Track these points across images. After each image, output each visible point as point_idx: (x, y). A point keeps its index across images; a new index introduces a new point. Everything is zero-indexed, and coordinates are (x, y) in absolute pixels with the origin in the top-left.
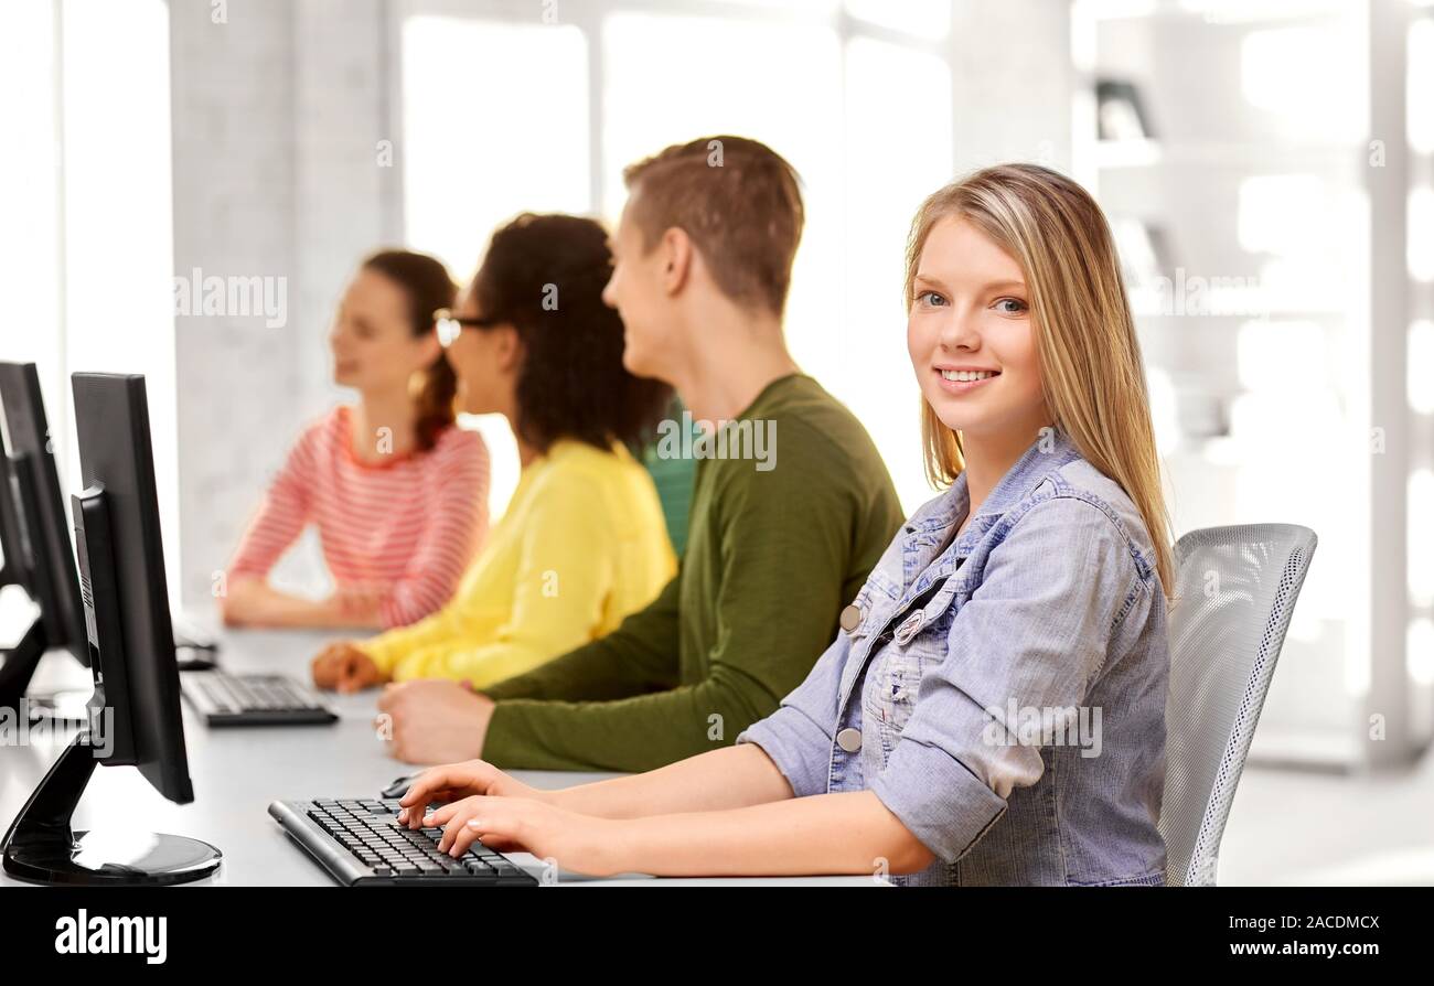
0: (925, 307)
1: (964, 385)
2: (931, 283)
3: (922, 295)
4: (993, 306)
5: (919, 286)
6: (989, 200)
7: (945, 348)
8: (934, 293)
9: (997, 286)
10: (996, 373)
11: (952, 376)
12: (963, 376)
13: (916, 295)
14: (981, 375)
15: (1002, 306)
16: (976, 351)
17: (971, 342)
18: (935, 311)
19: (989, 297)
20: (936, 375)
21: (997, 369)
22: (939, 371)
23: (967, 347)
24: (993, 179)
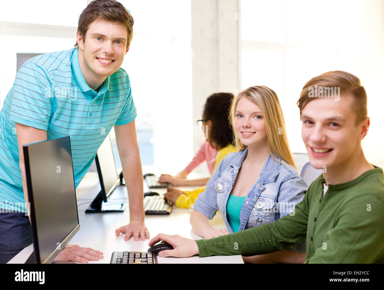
0: (238, 118)
1: (248, 136)
2: (240, 112)
3: (237, 115)
4: (254, 117)
5: (237, 113)
6: (252, 94)
7: (243, 127)
8: (240, 115)
9: (255, 113)
10: (255, 133)
11: (245, 133)
12: (248, 134)
13: (236, 115)
14: (251, 133)
15: (256, 117)
16: (250, 128)
17: (249, 126)
18: (241, 119)
19: (253, 115)
20: (241, 133)
21: (255, 132)
22: (242, 132)
23: (248, 127)
24: (253, 89)
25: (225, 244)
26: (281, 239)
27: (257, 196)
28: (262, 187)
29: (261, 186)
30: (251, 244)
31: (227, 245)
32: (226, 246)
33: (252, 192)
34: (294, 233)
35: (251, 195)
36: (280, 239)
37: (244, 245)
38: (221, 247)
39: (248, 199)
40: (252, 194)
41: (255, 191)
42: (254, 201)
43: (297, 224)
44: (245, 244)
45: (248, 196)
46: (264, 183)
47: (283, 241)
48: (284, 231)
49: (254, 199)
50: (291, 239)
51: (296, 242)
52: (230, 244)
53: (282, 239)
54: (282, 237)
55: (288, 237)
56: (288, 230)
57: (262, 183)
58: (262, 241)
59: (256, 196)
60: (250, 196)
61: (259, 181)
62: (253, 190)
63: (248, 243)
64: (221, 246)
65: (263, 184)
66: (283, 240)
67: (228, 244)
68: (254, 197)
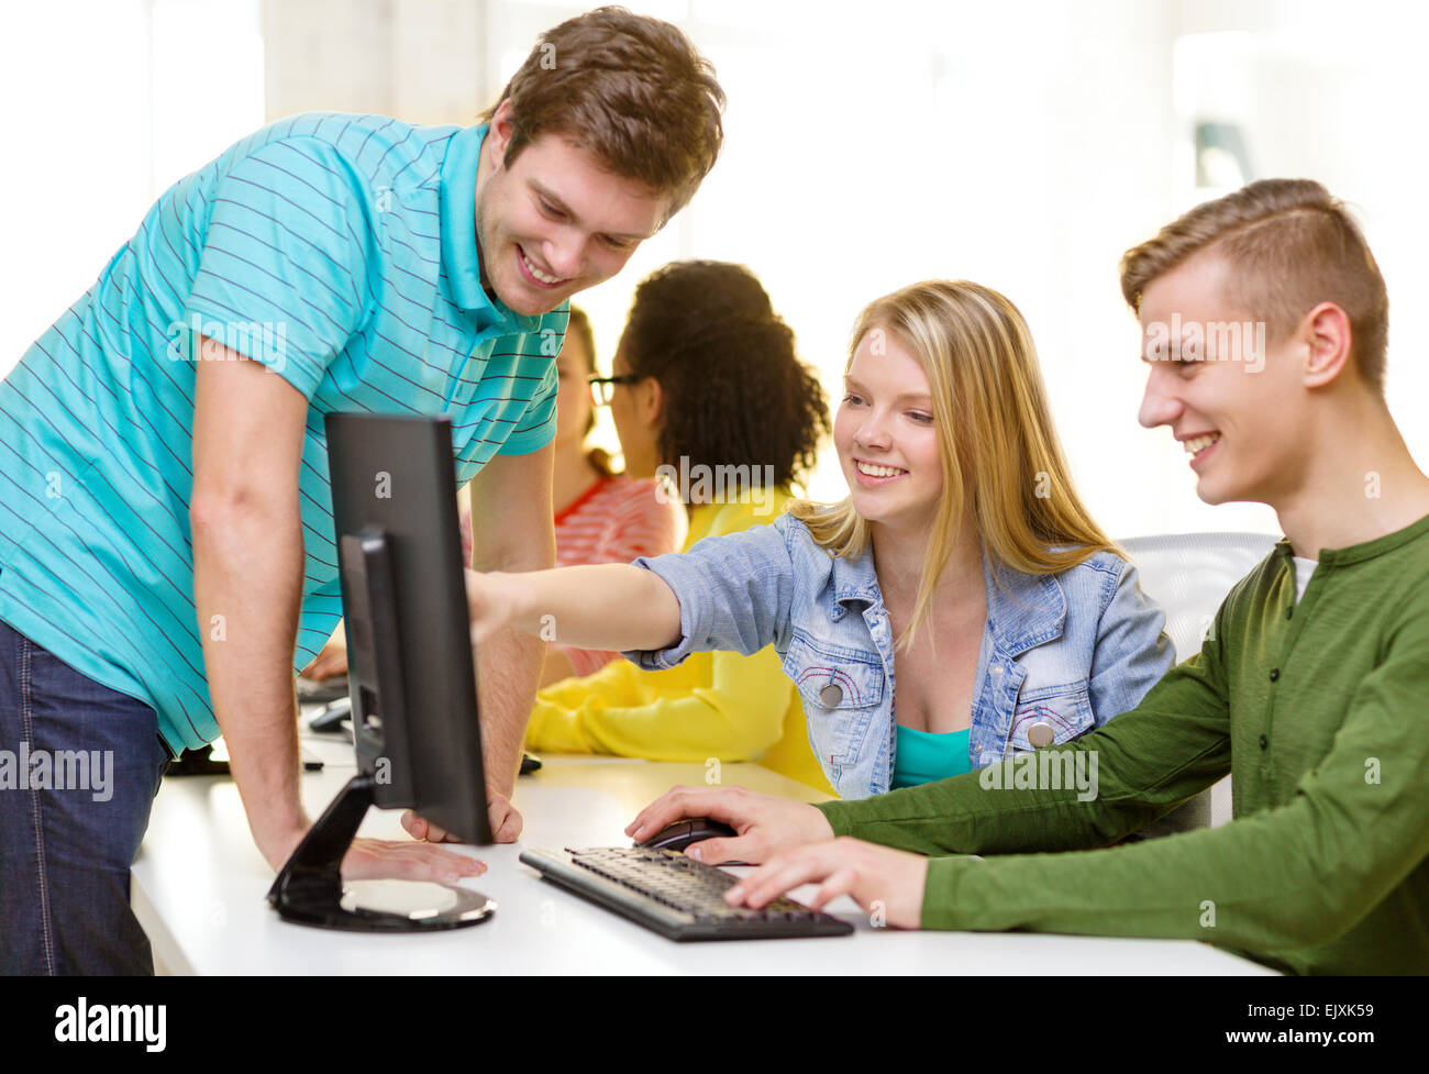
6: (913, 318)
7: (859, 445)
10: (907, 472)
16: (889, 451)
18: (859, 409)
21: (906, 468)
23: (879, 447)
25: (923, 814)
26: (1120, 794)
27: (1008, 713)
28: (1015, 676)
29: (1009, 671)
30: (1012, 814)
31: (932, 818)
32: (928, 821)
33: (983, 701)
34: (1168, 767)
35: (986, 717)
36: (1115, 792)
37: (989, 818)
38: (911, 825)
39: (980, 734)
40: (985, 709)
41: (996, 694)
42: (1002, 732)
43: (1183, 734)
44: (993, 812)
45: (977, 722)
46: (1016, 654)
47: (1128, 799)
48: (1131, 762)
49: (1001, 726)
50: (1154, 793)
51: (1174, 800)
52: (942, 816)
53: (1125, 793)
54: (1123, 787)
55: (1143, 785)
56: (1146, 759)
57: (1009, 656)
58: (1050, 805)
59: (1003, 715)
60: (983, 718)
61: (997, 654)
62: (986, 692)
63: (1003, 812)
64: (908, 822)
65: (1016, 659)
66: (1127, 797)
67: (933, 813)
68: (996, 721)
